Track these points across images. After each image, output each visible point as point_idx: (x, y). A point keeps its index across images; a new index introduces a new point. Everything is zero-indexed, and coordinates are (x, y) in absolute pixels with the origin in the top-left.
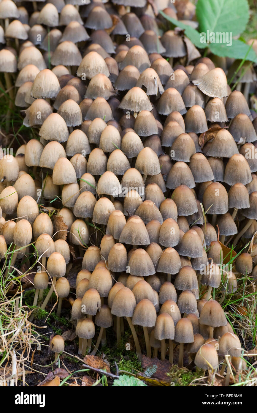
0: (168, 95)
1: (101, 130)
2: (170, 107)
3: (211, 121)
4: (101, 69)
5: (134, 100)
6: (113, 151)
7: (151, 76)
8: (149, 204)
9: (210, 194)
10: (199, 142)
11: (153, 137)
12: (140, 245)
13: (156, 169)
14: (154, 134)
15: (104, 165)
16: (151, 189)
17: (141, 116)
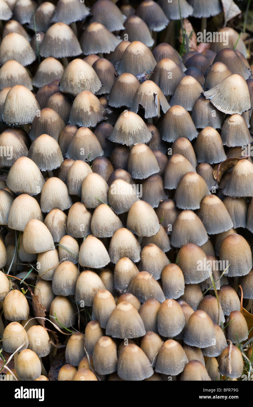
0: (172, 116)
1: (82, 177)
2: (175, 131)
3: (229, 146)
4: (88, 82)
5: (126, 131)
6: (98, 206)
7: (150, 92)
8: (143, 278)
9: (226, 252)
10: (213, 176)
11: (152, 179)
12: (132, 338)
13: (152, 229)
14: (153, 175)
15: (87, 225)
16: (148, 253)
17: (135, 152)
